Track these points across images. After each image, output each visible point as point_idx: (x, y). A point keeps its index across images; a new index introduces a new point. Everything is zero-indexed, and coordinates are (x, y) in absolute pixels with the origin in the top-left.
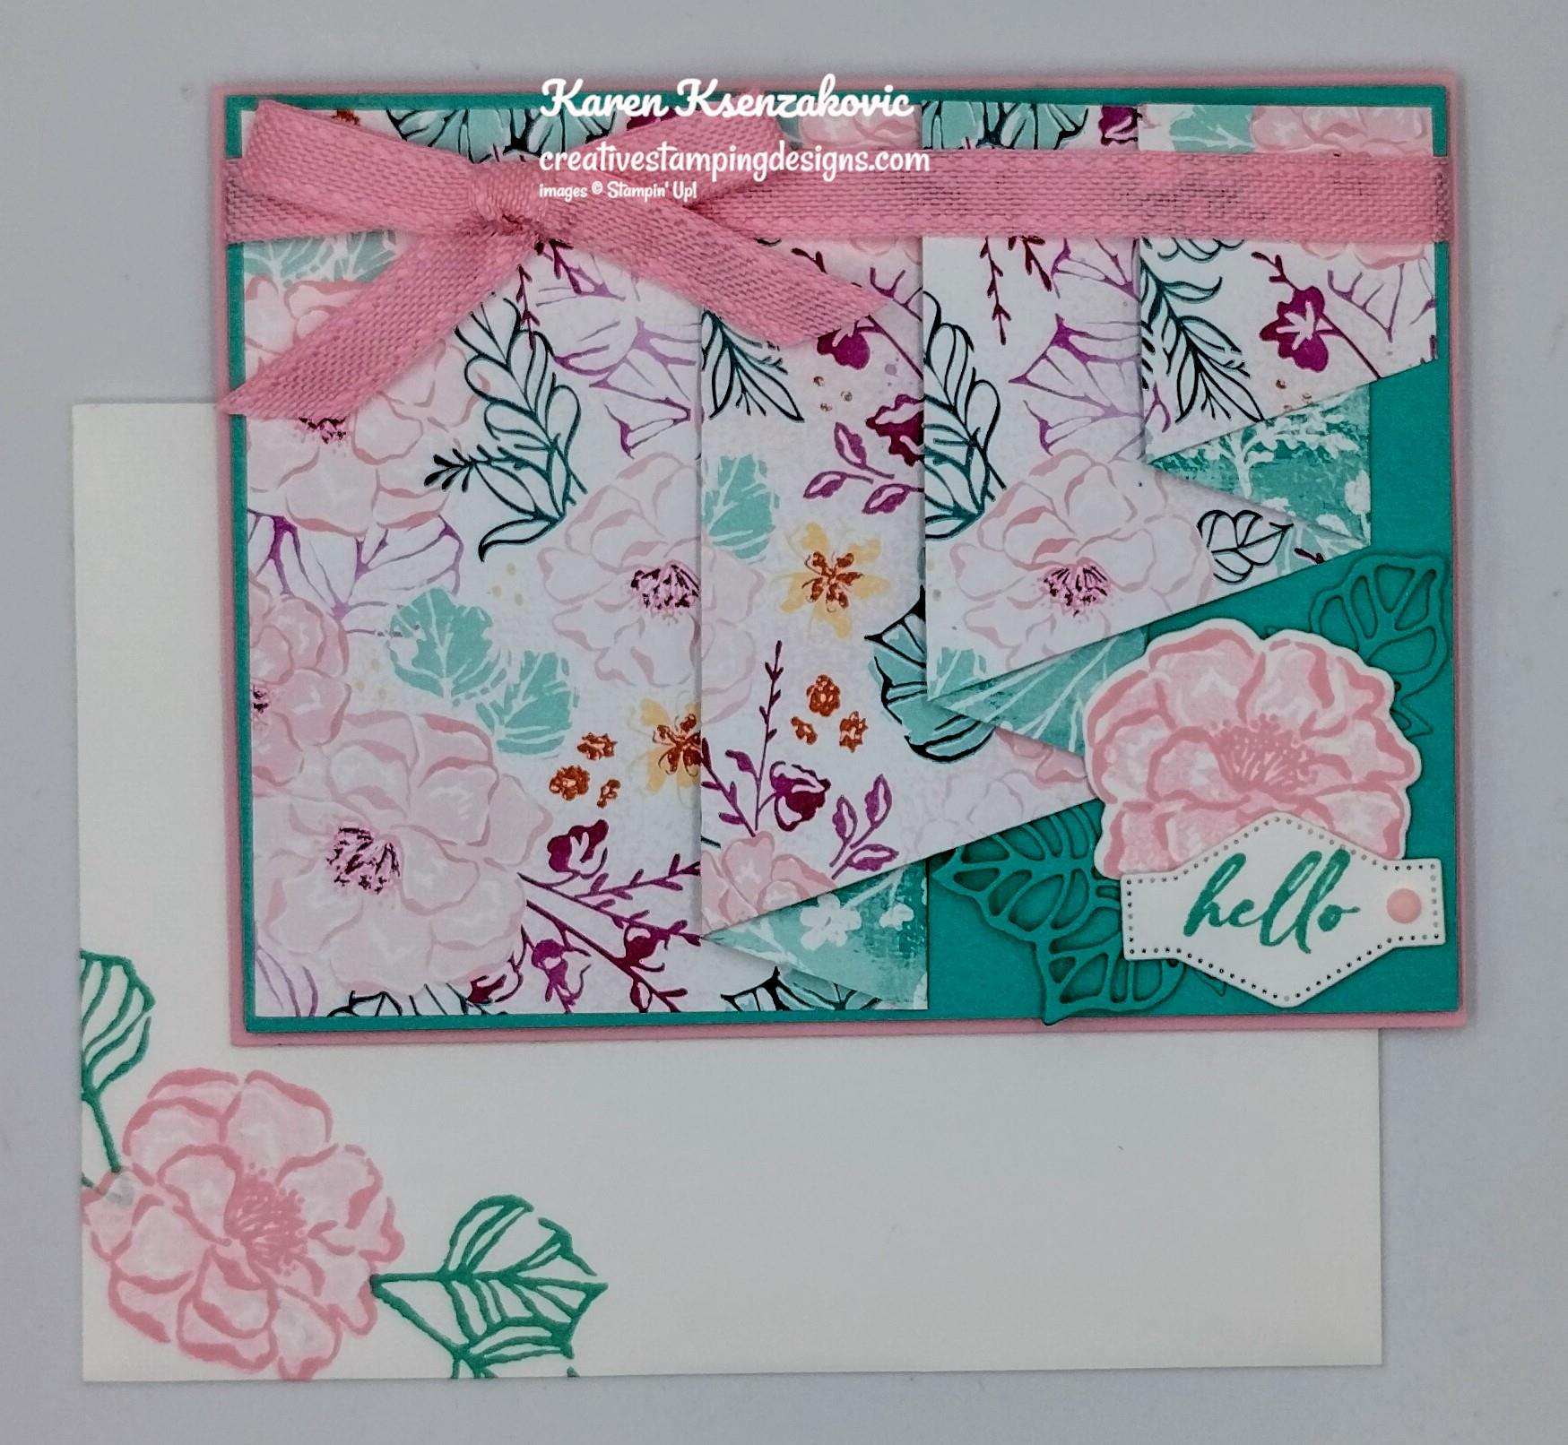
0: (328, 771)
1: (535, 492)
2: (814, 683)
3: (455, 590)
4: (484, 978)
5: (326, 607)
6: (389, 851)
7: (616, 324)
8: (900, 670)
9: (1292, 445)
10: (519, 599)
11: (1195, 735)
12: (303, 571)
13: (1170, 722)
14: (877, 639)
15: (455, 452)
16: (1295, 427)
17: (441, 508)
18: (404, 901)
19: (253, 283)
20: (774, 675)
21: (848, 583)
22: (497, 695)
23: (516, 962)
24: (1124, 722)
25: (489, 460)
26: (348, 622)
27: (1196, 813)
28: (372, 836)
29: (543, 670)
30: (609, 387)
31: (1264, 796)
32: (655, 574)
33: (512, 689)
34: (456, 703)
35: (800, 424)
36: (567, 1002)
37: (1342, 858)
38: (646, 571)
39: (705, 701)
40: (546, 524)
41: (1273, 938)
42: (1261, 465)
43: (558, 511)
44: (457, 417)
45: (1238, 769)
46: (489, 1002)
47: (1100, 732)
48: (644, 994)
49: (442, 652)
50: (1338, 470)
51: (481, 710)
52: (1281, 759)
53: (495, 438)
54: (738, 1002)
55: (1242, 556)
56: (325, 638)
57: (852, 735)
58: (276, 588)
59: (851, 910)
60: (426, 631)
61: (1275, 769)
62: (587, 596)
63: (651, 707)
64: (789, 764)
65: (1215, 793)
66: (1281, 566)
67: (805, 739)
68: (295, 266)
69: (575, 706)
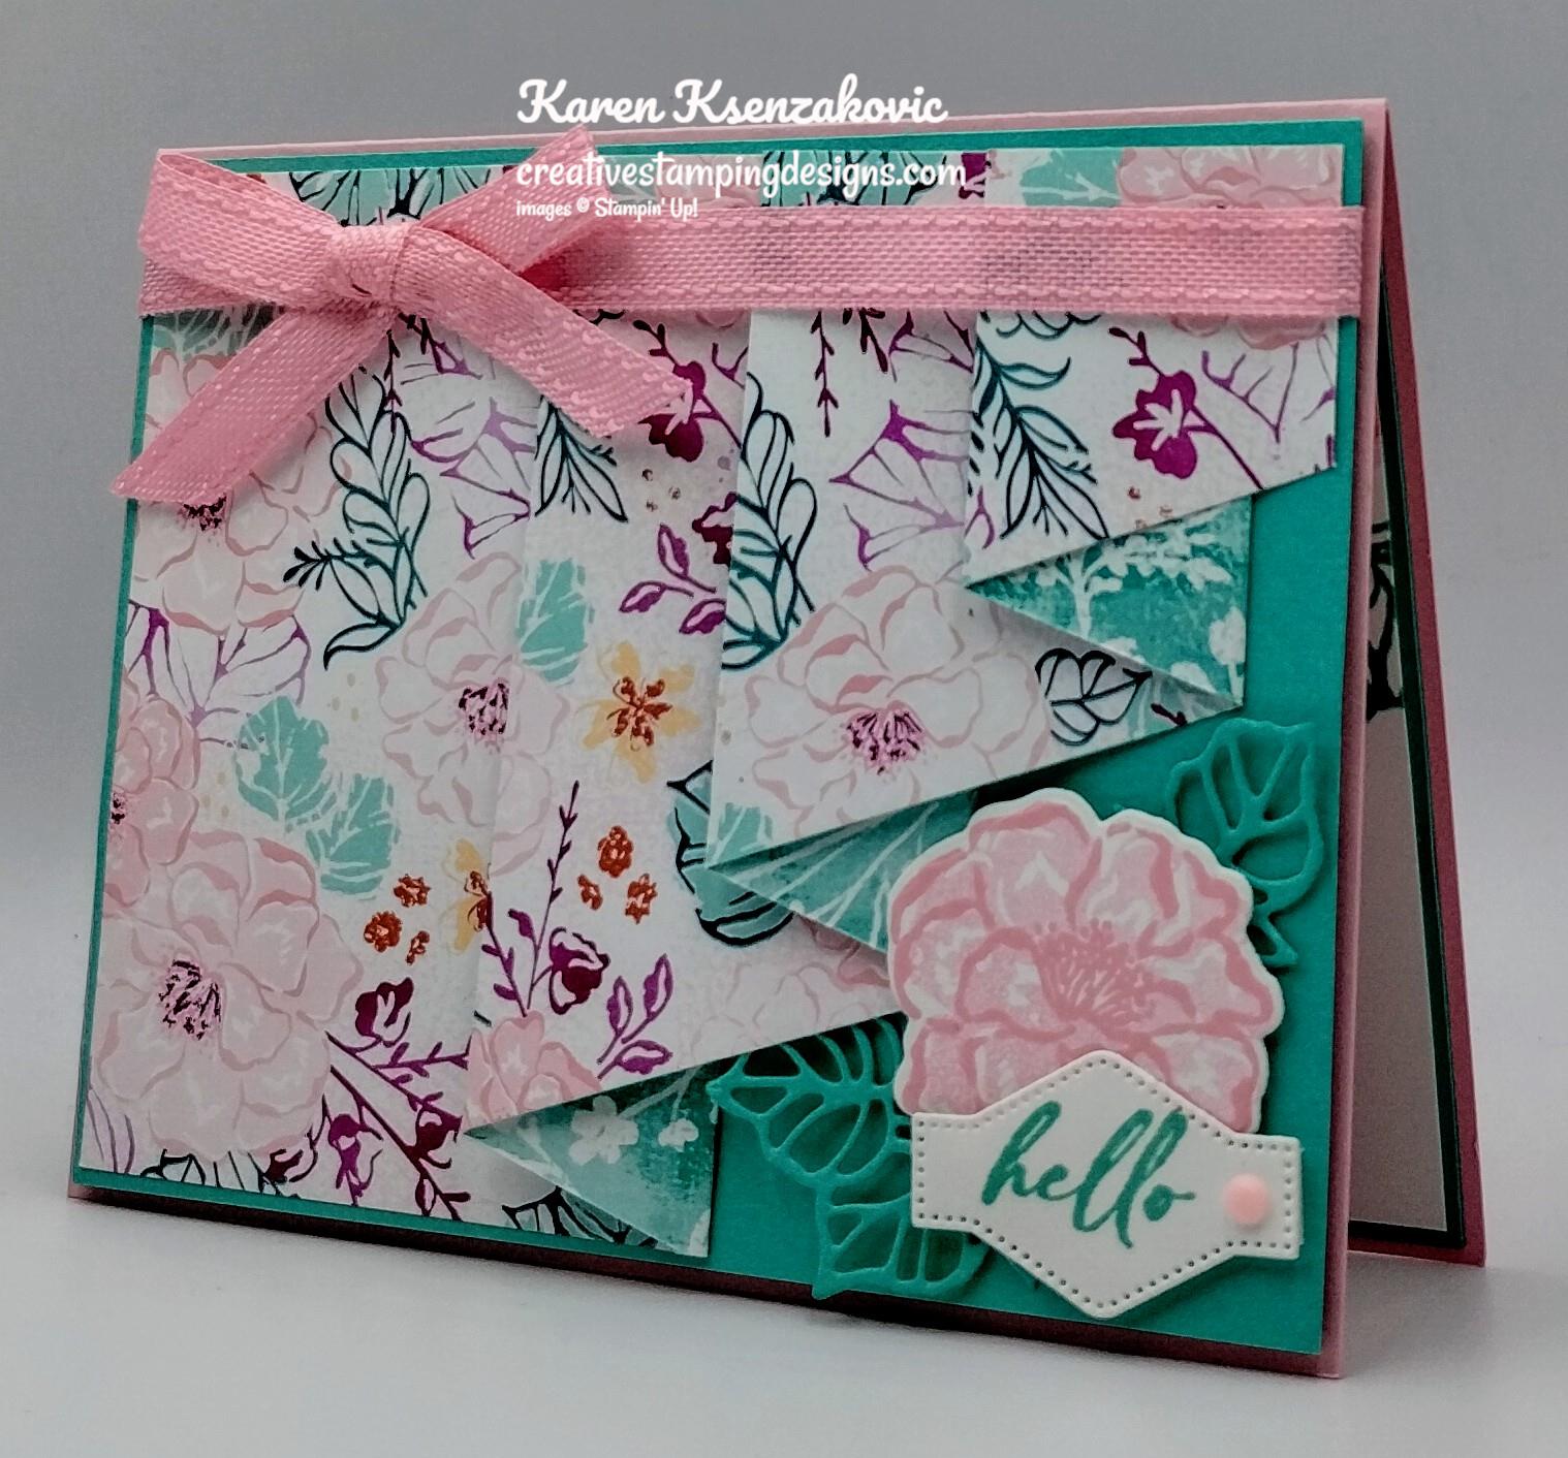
0: (170, 895)
1: (379, 594)
2: (608, 835)
3: (300, 699)
4: (282, 1152)
5: (185, 712)
6: (213, 992)
7: (471, 405)
9: (1145, 571)
10: (355, 714)
11: (1016, 939)
12: (170, 671)
13: (988, 919)
14: (679, 786)
15: (314, 544)
16: (1149, 549)
17: (294, 608)
18: (221, 1050)
19: (159, 357)
20: (567, 822)
21: (655, 716)
22: (325, 824)
23: (314, 1137)
24: (934, 914)
25: (343, 556)
26: (203, 729)
27: (1012, 1041)
28: (201, 972)
29: (370, 795)
30: (458, 476)
31: (1091, 1027)
32: (482, 693)
33: (340, 815)
34: (289, 829)
35: (623, 524)
36: (356, 1191)
37: (1176, 1124)
38: (475, 689)
40: (388, 629)
41: (1089, 1221)
42: (1104, 595)
43: (399, 615)
44: (317, 510)
45: (1062, 988)
46: (283, 1181)
47: (906, 925)
48: (429, 1194)
49: (281, 769)
50: (1202, 606)
51: (310, 837)
52: (1113, 980)
53: (351, 530)
54: (518, 1216)
55: (1087, 710)
56: (182, 745)
57: (639, 902)
58: (145, 687)
59: (629, 1119)
60: (269, 742)
61: (1107, 993)
62: (417, 714)
63: (464, 848)
64: (570, 931)
65: (1034, 1018)
66: (1133, 726)
67: (590, 901)
68: (196, 340)
69: (395, 841)
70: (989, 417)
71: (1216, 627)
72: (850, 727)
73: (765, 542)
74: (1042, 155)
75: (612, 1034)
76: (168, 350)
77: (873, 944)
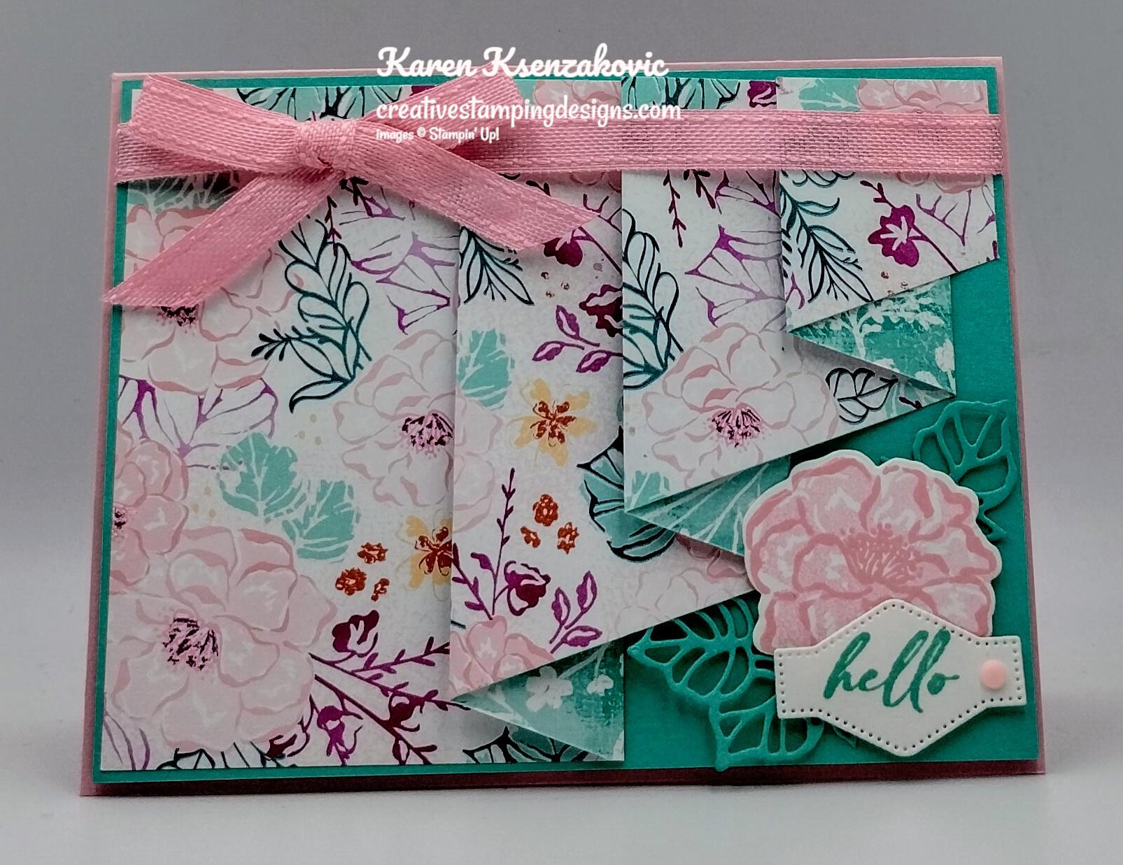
0: (168, 576)
1: (334, 360)
2: (539, 500)
3: (271, 435)
4: (280, 737)
5: (173, 448)
6: (211, 636)
7: (399, 236)
8: (603, 490)
9: (894, 320)
10: (318, 440)
11: (829, 540)
12: (158, 421)
13: (810, 530)
14: (586, 466)
15: (275, 331)
16: (896, 307)
17: (263, 372)
18: (220, 675)
19: (134, 211)
20: (509, 495)
21: (565, 424)
22: (298, 514)
23: (305, 724)
24: (774, 529)
25: (301, 338)
26: (189, 460)
27: (832, 600)
28: (199, 624)
29: (334, 494)
30: (390, 283)
31: (882, 587)
32: (421, 420)
33: (310, 509)
34: (268, 520)
35: (531, 306)
36: (344, 756)
37: (944, 636)
38: (414, 418)
39: (456, 515)
40: (341, 384)
41: (893, 700)
42: (872, 335)
43: (349, 373)
44: (277, 308)
45: (862, 566)
46: (282, 756)
47: (756, 539)
48: (403, 750)
49: (258, 482)
50: (929, 339)
51: (286, 525)
52: (895, 557)
53: (306, 321)
54: (476, 755)
55: (860, 403)
56: (171, 471)
57: (567, 540)
58: (137, 434)
59: (566, 679)
60: (248, 465)
61: (890, 566)
62: (369, 437)
63: (412, 521)
64: (519, 563)
65: (845, 585)
67: (531, 542)
68: (167, 197)
69: (357, 521)
71: (938, 350)
72: (714, 420)
73: (646, 311)
74: (811, 82)
75: (558, 624)
76: (143, 206)
77: (735, 551)
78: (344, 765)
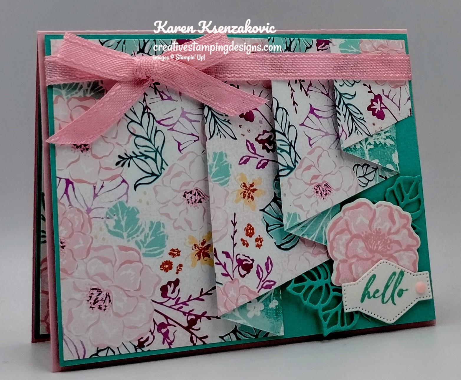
0: (86, 269)
1: (152, 167)
2: (246, 226)
3: (127, 201)
4: (142, 338)
5: (84, 210)
6: (108, 295)
7: (175, 109)
8: (271, 220)
9: (378, 143)
10: (148, 203)
11: (358, 236)
12: (76, 197)
13: (350, 233)
14: (263, 210)
15: (125, 154)
16: (378, 137)
17: (121, 173)
18: (114, 313)
19: (56, 98)
20: (234, 224)
21: (254, 192)
22: (142, 237)
23: (152, 332)
24: (337, 234)
25: (137, 156)
26: (92, 215)
27: (360, 261)
28: (102, 290)
29: (156, 227)
30: (174, 130)
31: (378, 255)
32: (191, 192)
33: (147, 235)
34: (129, 241)
35: (236, 140)
36: (170, 344)
37: (402, 273)
38: (188, 191)
40: (156, 177)
41: (385, 301)
42: (370, 150)
43: (159, 172)
44: (125, 143)
45: (370, 246)
46: (144, 347)
47: (331, 238)
48: (194, 339)
49: (123, 223)
50: (390, 150)
51: (136, 242)
52: (382, 242)
53: (139, 149)
54: (225, 338)
55: (366, 178)
56: (84, 220)
57: (259, 243)
58: (67, 204)
59: (261, 303)
60: (118, 216)
61: (381, 246)
62: (170, 201)
63: (191, 238)
64: (241, 254)
65: (365, 255)
66: (376, 181)
67: (245, 245)
68: (70, 92)
69: (167, 239)
70: (341, 106)
71: (393, 155)
72: (314, 189)
73: (286, 142)
74: (343, 40)
75: (259, 280)
76: (61, 96)
77: (324, 244)
78: (170, 348)
